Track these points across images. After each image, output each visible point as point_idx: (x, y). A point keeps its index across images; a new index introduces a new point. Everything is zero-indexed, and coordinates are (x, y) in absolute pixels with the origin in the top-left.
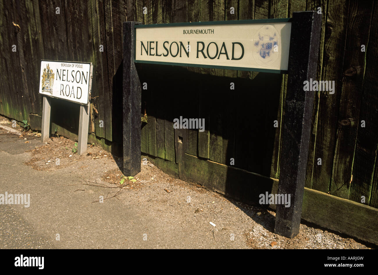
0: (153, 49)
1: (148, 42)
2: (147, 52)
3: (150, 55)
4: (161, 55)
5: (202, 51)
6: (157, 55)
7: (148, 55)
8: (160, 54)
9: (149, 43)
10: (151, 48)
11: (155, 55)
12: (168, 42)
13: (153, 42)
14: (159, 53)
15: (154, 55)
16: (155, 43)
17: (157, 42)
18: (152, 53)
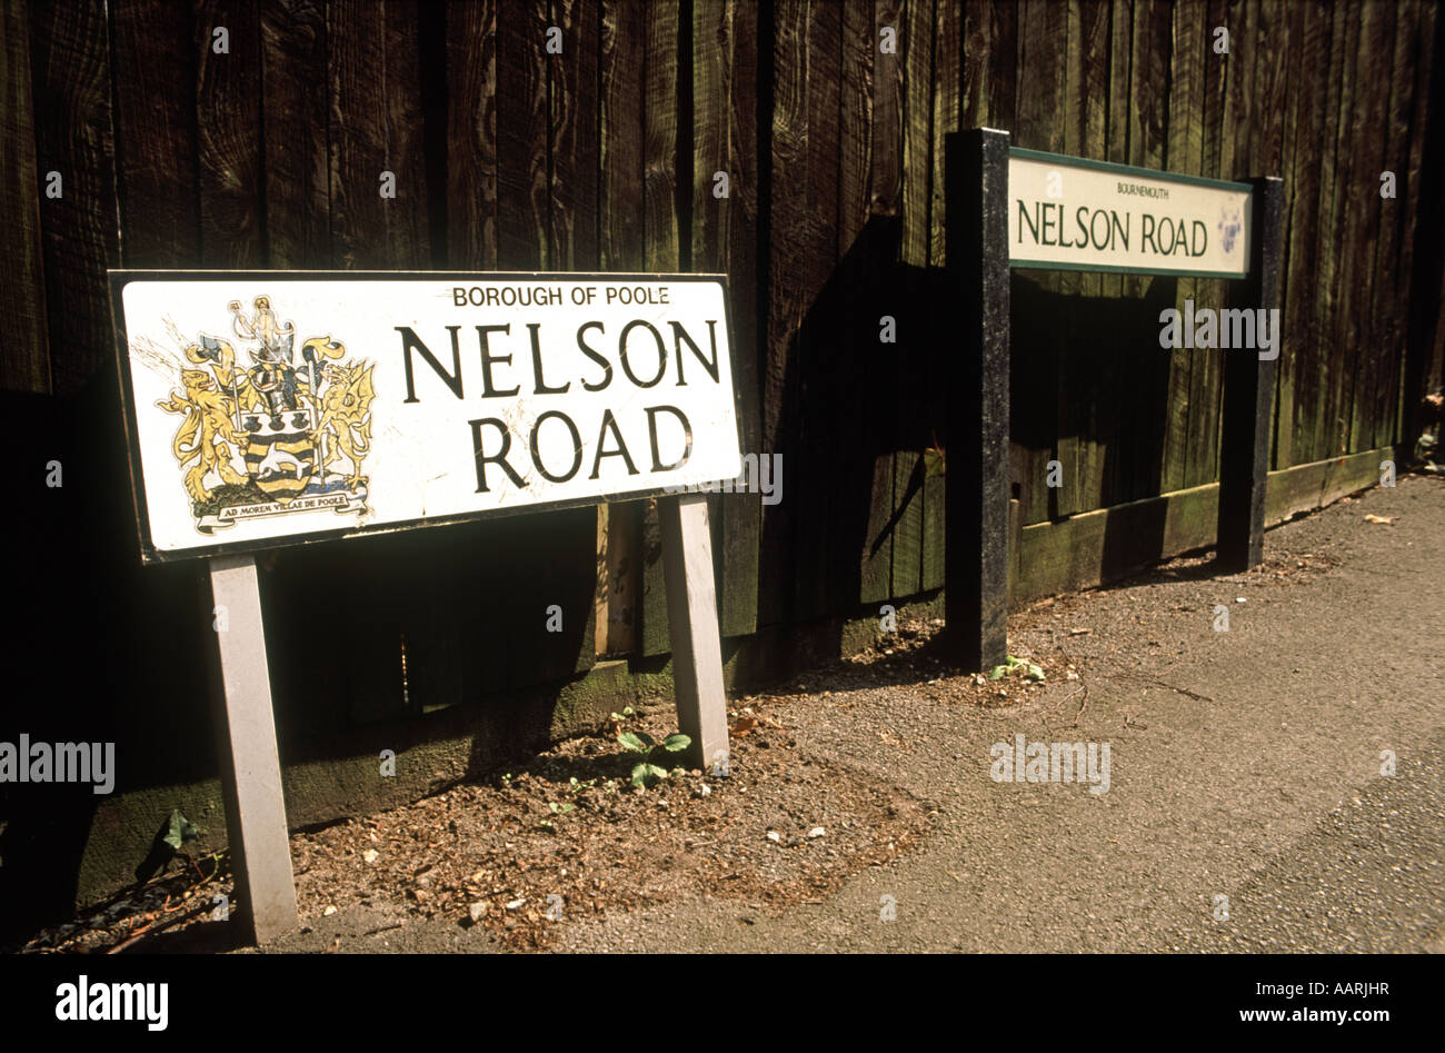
0: (1052, 224)
1: (1038, 204)
2: (1036, 234)
3: (1045, 242)
4: (1070, 245)
5: (1150, 236)
6: (1062, 244)
7: (1037, 242)
8: (1069, 242)
9: (1041, 207)
10: (1045, 224)
11: (1058, 243)
12: (1086, 209)
13: (1053, 206)
14: (1066, 240)
15: (1053, 243)
16: (1057, 207)
17: (1061, 207)
18: (1048, 239)
